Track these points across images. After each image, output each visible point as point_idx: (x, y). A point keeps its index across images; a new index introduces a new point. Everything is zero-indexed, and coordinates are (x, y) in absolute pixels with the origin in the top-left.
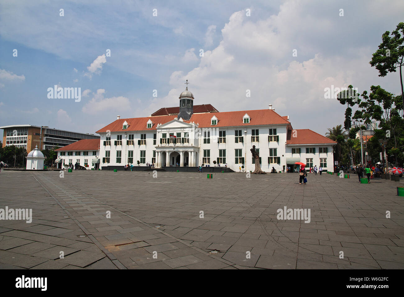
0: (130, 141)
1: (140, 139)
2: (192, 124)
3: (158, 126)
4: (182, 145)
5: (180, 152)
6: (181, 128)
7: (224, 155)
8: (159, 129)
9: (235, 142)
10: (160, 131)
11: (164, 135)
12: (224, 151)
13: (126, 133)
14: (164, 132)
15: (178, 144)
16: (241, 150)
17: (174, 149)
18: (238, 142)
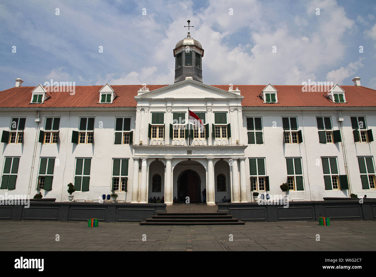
0: (48, 134)
1: (77, 130)
2: (237, 93)
3: (139, 94)
4: (210, 144)
5: (207, 160)
6: (206, 100)
7: (299, 170)
8: (143, 100)
9: (320, 142)
10: (147, 105)
11: (158, 117)
12: (298, 160)
13: (38, 112)
14: (158, 108)
15: (199, 141)
16: (333, 159)
17: (189, 152)
18: (325, 143)
